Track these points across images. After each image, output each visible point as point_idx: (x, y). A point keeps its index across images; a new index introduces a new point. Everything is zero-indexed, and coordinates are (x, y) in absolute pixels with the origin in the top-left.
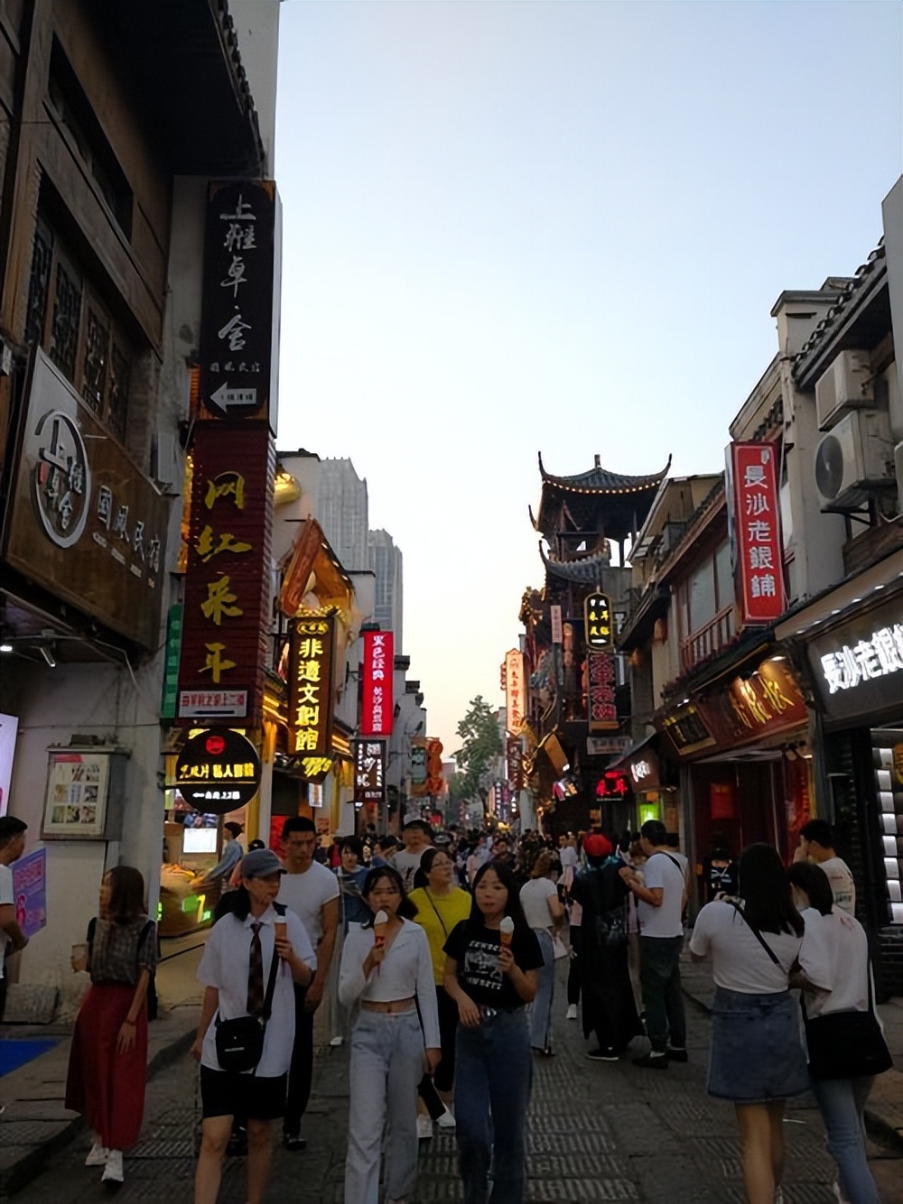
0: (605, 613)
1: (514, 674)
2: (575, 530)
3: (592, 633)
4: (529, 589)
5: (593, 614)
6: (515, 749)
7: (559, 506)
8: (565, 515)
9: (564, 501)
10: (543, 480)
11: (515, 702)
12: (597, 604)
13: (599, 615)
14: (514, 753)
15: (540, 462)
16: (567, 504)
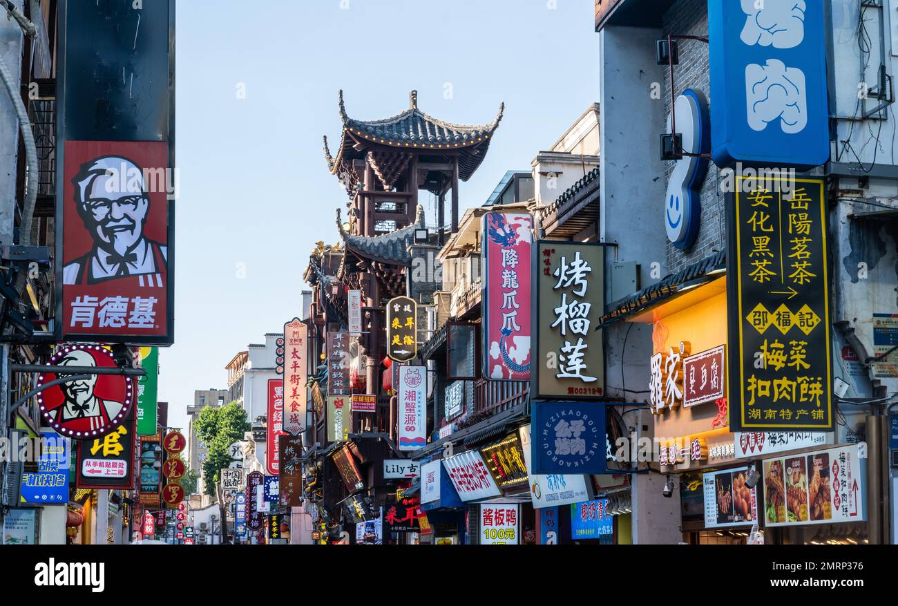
0: (409, 320)
1: (295, 352)
2: (382, 188)
3: (394, 342)
4: (320, 244)
5: (396, 320)
6: (291, 449)
7: (362, 156)
8: (372, 171)
9: (370, 153)
10: (345, 126)
11: (295, 391)
12: (401, 309)
13: (403, 321)
14: (289, 457)
15: (342, 103)
16: (374, 156)
